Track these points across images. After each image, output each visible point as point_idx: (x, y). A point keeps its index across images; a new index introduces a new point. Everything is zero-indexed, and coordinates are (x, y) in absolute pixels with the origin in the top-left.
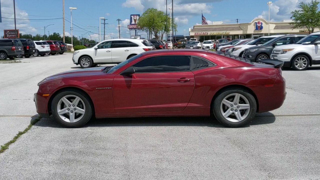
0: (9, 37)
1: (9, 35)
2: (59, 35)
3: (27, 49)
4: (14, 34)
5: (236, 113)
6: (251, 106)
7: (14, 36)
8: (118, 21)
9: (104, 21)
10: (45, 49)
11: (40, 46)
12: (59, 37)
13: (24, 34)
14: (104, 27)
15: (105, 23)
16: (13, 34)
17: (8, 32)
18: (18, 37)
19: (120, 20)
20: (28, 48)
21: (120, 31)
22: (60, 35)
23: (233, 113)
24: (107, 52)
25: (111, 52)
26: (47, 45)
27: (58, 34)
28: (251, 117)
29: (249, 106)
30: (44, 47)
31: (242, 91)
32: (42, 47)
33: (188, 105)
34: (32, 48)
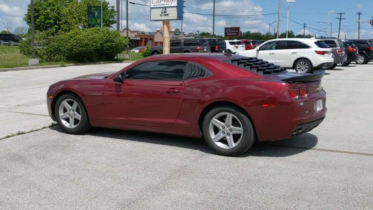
0: (229, 35)
1: (230, 33)
2: (292, 33)
3: (216, 50)
4: (235, 32)
5: (228, 137)
6: (245, 130)
7: (234, 35)
8: (358, 15)
9: (340, 15)
10: (239, 50)
11: (233, 46)
12: (292, 35)
13: (252, 32)
14: (339, 23)
15: (341, 18)
16: (233, 33)
17: (229, 30)
18: (238, 35)
19: (361, 14)
20: (216, 48)
21: (360, 28)
22: (294, 33)
23: (225, 137)
24: (270, 54)
25: (274, 54)
26: (242, 45)
27: (292, 31)
28: (244, 145)
29: (242, 130)
30: (238, 47)
31: (234, 110)
32: (236, 48)
33: (175, 122)
34: (221, 48)
